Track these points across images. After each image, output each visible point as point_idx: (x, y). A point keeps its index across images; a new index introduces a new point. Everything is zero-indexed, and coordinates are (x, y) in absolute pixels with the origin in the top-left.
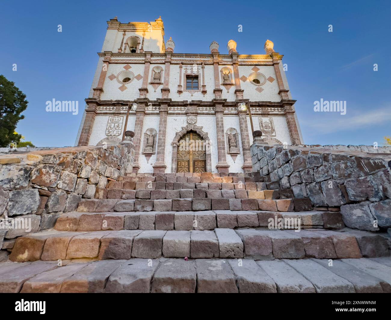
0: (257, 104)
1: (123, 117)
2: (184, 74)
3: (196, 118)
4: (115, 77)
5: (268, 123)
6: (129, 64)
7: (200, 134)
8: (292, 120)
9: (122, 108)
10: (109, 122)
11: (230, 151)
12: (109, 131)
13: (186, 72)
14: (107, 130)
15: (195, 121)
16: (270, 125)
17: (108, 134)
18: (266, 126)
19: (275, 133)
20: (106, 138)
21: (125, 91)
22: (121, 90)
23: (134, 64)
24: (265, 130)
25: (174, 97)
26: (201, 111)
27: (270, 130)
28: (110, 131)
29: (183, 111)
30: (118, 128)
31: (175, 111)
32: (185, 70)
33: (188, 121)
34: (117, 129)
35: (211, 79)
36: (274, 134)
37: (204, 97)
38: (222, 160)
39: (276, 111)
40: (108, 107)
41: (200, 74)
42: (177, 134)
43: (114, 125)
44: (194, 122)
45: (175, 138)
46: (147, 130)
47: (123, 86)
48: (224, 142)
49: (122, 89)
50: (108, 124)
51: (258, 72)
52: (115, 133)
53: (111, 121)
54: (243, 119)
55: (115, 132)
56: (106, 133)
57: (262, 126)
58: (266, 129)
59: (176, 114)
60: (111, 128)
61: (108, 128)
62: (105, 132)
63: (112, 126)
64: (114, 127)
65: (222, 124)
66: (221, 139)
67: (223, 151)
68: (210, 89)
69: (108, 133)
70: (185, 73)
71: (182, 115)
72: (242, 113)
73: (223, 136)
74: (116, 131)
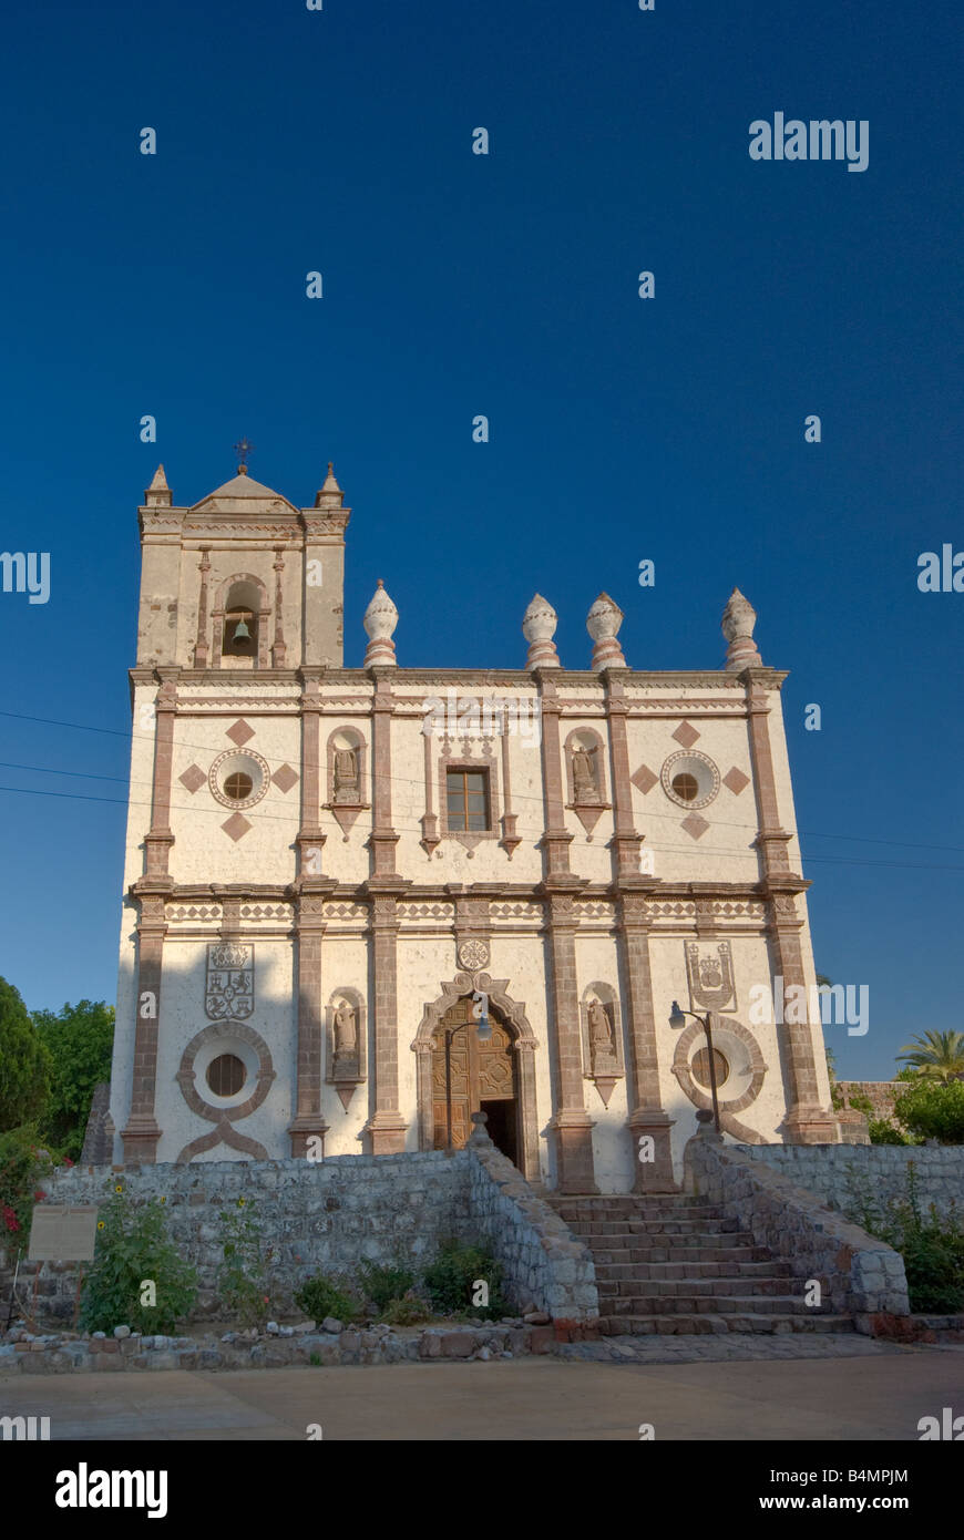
0: (685, 892)
1: (253, 945)
2: (441, 761)
3: (488, 947)
4: (203, 778)
5: (714, 961)
6: (246, 719)
7: (501, 1006)
8: (793, 955)
9: (243, 912)
10: (211, 967)
11: (593, 1069)
12: (215, 1000)
13: (446, 751)
14: (209, 998)
15: (485, 961)
16: (720, 971)
17: (213, 1012)
18: (707, 976)
19: (735, 1001)
20: (211, 1026)
21: (245, 839)
22: (230, 835)
23: (260, 719)
24: (705, 989)
25: (412, 865)
26: (500, 918)
27: (719, 988)
28: (220, 999)
29: (444, 918)
30: (241, 990)
31: (418, 918)
32: (443, 742)
33: (464, 961)
34: (238, 994)
35: (531, 782)
36: (730, 1005)
37: (510, 860)
38: (572, 1103)
39: (745, 916)
40: (198, 907)
41: (495, 759)
42: (428, 1009)
43: (229, 976)
44: (481, 962)
45: (424, 1023)
46: (333, 996)
47: (237, 816)
48: (576, 1037)
49: (235, 828)
50: (210, 975)
51: (692, 748)
52: (235, 1009)
53: (215, 961)
54: (639, 953)
55: (235, 1006)
56: (206, 1010)
57: (697, 977)
58: (709, 985)
59: (423, 932)
60: (220, 989)
61: (212, 990)
62: (201, 1006)
63: (224, 984)
64: (229, 984)
65: (573, 975)
66: (570, 1028)
67: (573, 1071)
68: (530, 827)
69: (213, 1007)
70: (442, 755)
71: (442, 936)
72: (634, 931)
73: (575, 1017)
74: (237, 998)
